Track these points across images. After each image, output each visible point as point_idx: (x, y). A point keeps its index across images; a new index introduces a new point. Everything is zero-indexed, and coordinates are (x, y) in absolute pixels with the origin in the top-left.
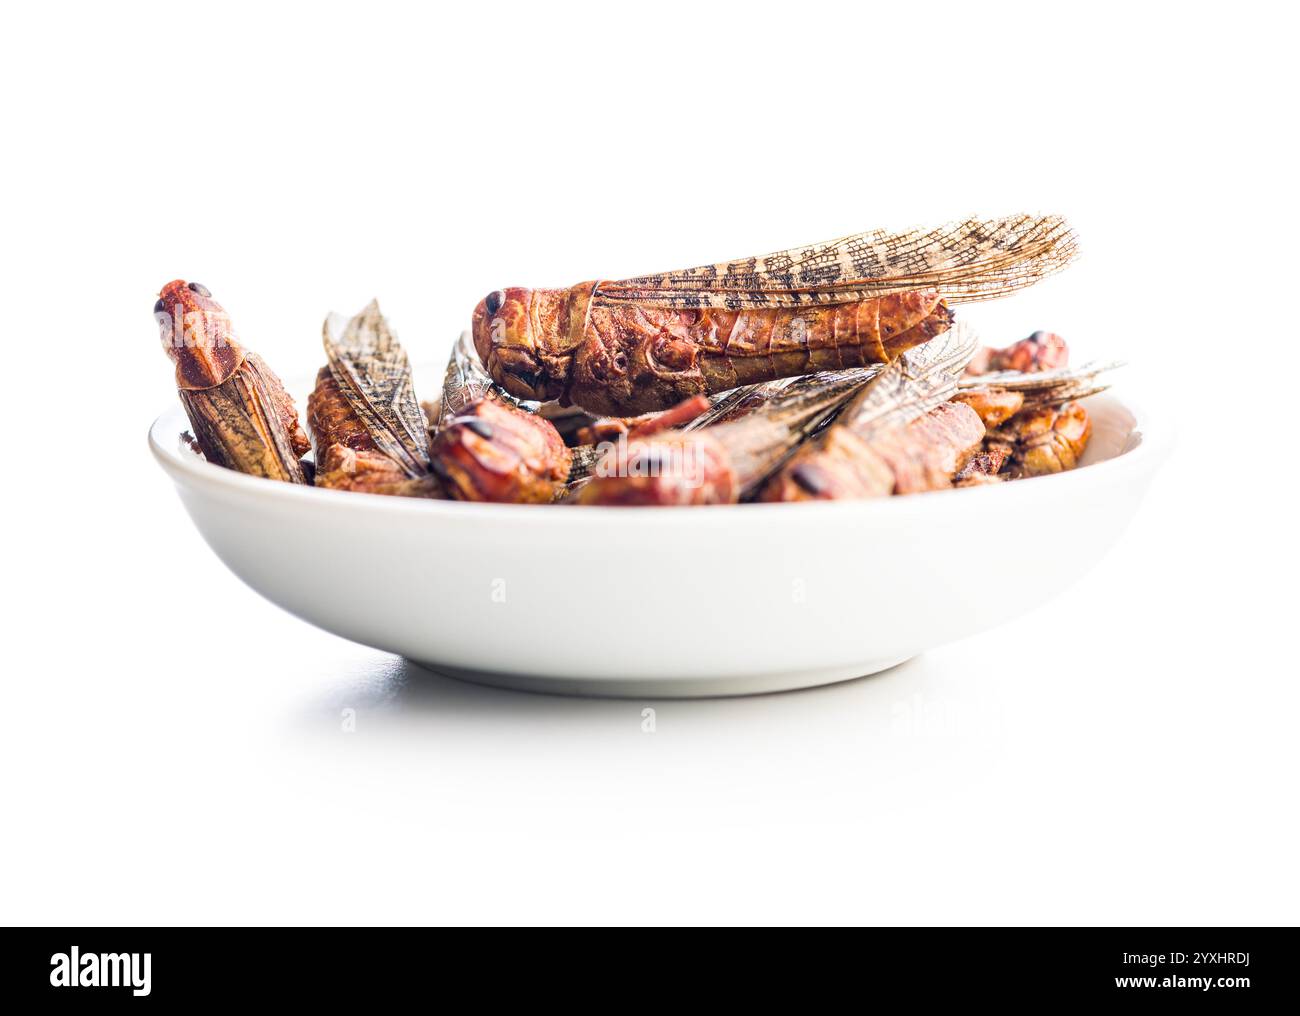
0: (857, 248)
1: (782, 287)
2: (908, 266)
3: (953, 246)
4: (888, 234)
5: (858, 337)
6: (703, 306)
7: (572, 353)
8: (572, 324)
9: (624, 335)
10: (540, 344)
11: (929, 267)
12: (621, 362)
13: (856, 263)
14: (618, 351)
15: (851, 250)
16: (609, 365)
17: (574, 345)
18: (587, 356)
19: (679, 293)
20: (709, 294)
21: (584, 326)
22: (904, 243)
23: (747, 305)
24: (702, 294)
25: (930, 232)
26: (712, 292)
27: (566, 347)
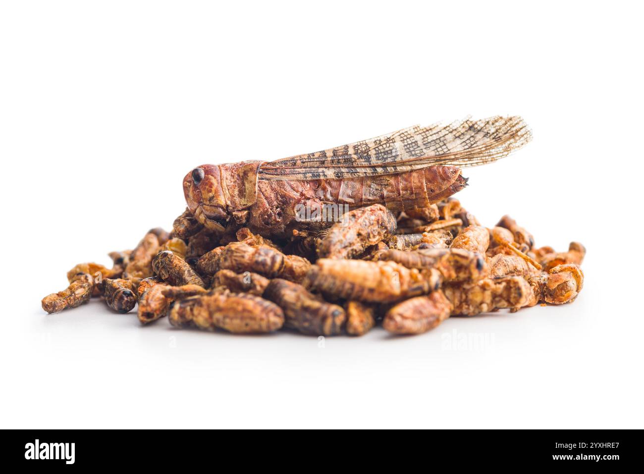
0: (405, 138)
1: (366, 164)
2: (437, 149)
3: (460, 136)
4: (422, 127)
5: (414, 195)
6: (322, 178)
7: (249, 209)
8: (247, 191)
9: (280, 199)
10: (229, 203)
11: (449, 150)
12: (279, 214)
13: (406, 147)
14: (277, 208)
15: (402, 139)
16: (273, 217)
17: (250, 204)
18: (259, 212)
19: (307, 169)
20: (324, 169)
21: (255, 192)
22: (431, 134)
23: (346, 176)
24: (320, 170)
25: (445, 126)
26: (326, 168)
27: (244, 205)
